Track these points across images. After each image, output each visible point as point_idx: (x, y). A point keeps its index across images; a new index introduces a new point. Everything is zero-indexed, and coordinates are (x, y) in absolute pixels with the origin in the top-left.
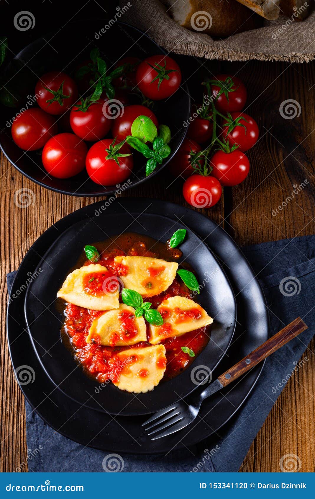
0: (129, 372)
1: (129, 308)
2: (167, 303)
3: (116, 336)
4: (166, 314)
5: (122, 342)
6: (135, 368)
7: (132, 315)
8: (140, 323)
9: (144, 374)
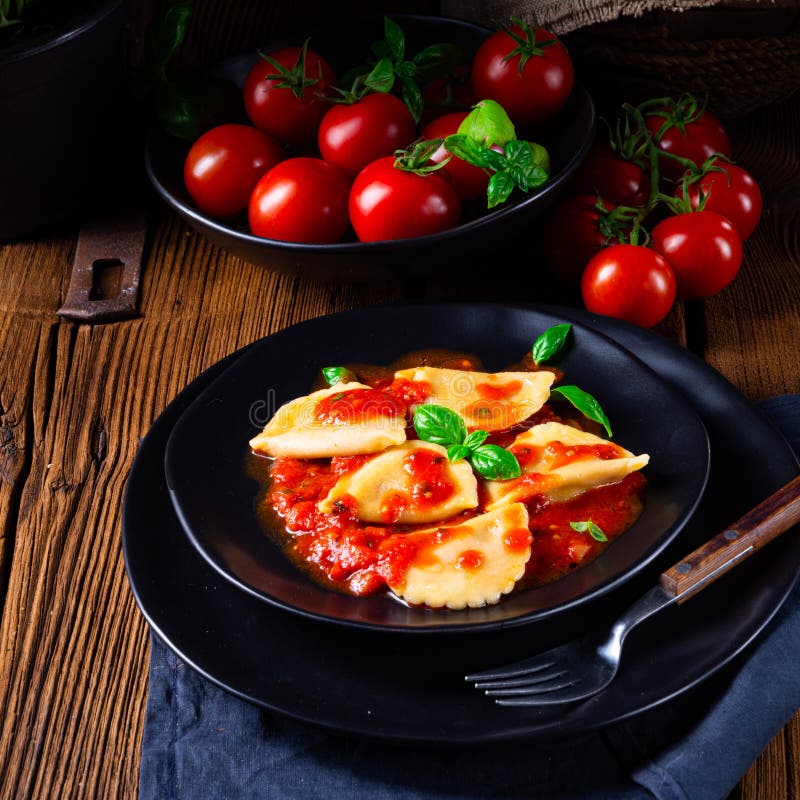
0: (432, 561)
1: (432, 446)
2: (530, 435)
3: (398, 500)
4: (528, 456)
5: (412, 513)
6: (448, 551)
7: (440, 460)
8: (461, 473)
9: (471, 560)
